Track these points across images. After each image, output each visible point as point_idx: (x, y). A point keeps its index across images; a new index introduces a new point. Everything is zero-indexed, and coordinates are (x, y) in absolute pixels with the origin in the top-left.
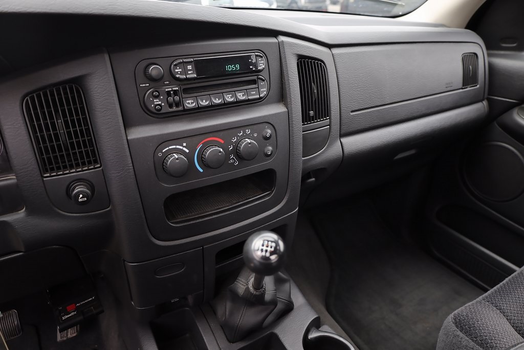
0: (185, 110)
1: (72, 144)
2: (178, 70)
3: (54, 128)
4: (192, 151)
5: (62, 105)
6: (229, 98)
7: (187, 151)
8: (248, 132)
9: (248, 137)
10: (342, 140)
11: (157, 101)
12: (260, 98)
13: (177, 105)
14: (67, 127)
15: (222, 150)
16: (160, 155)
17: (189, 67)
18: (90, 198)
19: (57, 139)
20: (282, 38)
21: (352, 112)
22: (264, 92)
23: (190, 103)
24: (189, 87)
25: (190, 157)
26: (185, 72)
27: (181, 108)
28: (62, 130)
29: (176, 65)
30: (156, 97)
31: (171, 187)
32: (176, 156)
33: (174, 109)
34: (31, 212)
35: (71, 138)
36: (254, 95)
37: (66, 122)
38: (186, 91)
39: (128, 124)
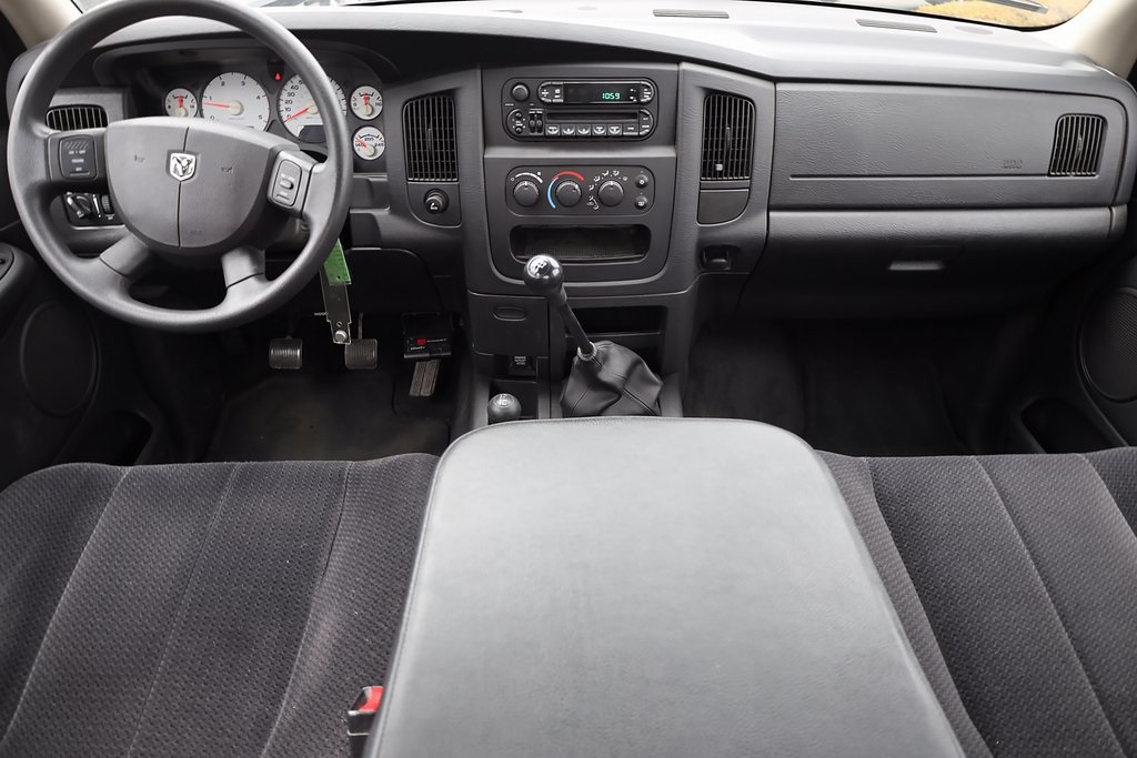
0: (545, 136)
1: (436, 154)
2: (545, 93)
3: (424, 137)
4: (546, 183)
5: (434, 115)
6: (599, 131)
7: (541, 181)
8: (616, 173)
9: (614, 179)
10: (771, 214)
11: (519, 123)
12: (639, 136)
13: (540, 129)
14: (435, 136)
15: (577, 187)
16: (513, 179)
17: (557, 91)
18: (443, 210)
19: (425, 148)
20: (685, 66)
21: (793, 176)
22: (646, 128)
23: (553, 131)
24: (555, 113)
25: (542, 189)
26: (552, 95)
27: (542, 134)
28: (429, 139)
29: (543, 88)
30: (519, 119)
31: (519, 217)
32: (527, 185)
33: (536, 134)
34: (394, 211)
35: (436, 148)
36: (631, 132)
37: (435, 131)
38: (550, 116)
39: (487, 143)
